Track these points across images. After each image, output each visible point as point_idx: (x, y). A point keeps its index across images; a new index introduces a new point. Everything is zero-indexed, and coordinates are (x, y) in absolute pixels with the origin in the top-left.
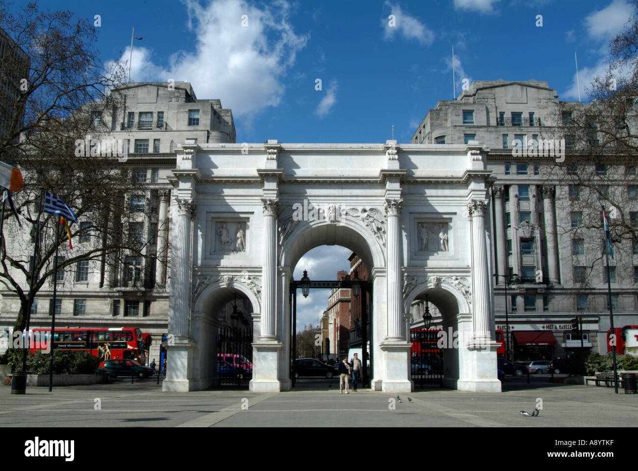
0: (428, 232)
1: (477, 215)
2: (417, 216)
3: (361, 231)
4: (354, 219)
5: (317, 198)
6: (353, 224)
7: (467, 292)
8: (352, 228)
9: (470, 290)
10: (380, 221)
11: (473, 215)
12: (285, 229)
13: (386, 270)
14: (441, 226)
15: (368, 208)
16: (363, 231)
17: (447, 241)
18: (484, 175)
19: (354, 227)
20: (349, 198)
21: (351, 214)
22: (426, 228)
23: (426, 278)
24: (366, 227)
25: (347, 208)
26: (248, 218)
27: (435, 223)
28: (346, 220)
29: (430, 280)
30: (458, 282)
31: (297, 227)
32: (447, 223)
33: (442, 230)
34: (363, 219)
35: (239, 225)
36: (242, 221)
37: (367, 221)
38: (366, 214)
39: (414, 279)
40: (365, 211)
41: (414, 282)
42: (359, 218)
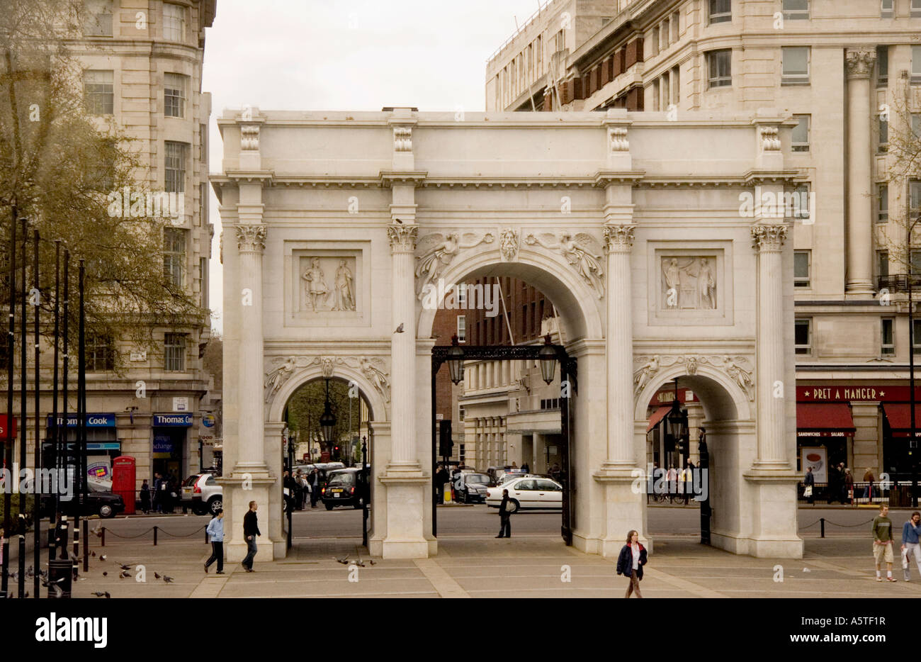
0: (679, 273)
1: (768, 249)
2: (661, 246)
3: (561, 275)
4: (548, 253)
5: (483, 215)
6: (548, 263)
7: (747, 382)
8: (545, 268)
9: (753, 379)
10: (596, 256)
11: (762, 249)
12: (428, 271)
13: (606, 343)
14: (703, 262)
15: (573, 233)
16: (566, 275)
17: (715, 288)
18: (783, 179)
19: (548, 267)
20: (539, 215)
21: (544, 243)
22: (676, 265)
23: (675, 359)
24: (570, 268)
25: (536, 233)
26: (361, 251)
27: (693, 258)
28: (534, 253)
29: (681, 360)
30: (730, 364)
31: (448, 268)
32: (715, 257)
33: (705, 270)
34: (566, 254)
35: (342, 263)
36: (347, 256)
37: (573, 257)
38: (569, 245)
39: (653, 360)
40: (568, 238)
41: (653, 365)
42: (558, 251)
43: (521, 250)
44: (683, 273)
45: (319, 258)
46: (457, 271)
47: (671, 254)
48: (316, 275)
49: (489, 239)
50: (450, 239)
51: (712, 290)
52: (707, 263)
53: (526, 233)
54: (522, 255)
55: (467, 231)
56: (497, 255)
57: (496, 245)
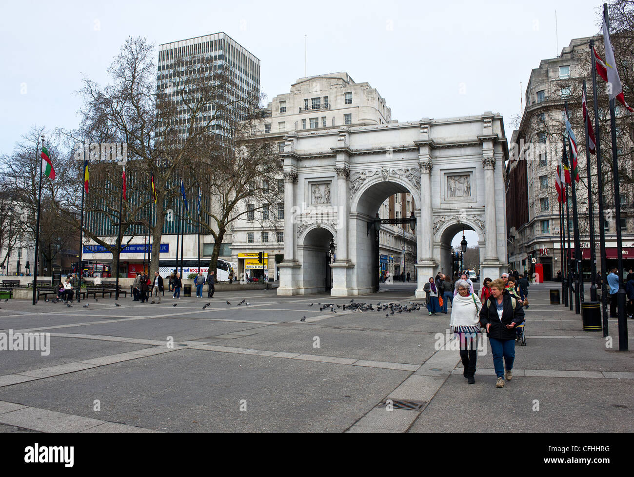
0: (455, 182)
1: (487, 169)
2: (446, 171)
4: (401, 177)
5: (375, 164)
6: (400, 180)
8: (399, 183)
15: (410, 168)
17: (470, 188)
18: (491, 138)
20: (397, 162)
21: (399, 173)
22: (454, 179)
23: (452, 217)
24: (409, 182)
25: (395, 169)
26: (331, 180)
27: (461, 176)
28: (395, 177)
29: (454, 217)
30: (475, 218)
31: (362, 185)
32: (469, 175)
33: (466, 180)
34: (407, 177)
35: (326, 186)
36: (327, 183)
37: (410, 177)
38: (408, 173)
39: (443, 218)
40: (408, 171)
41: (443, 220)
42: (404, 176)
43: (390, 176)
44: (457, 182)
45: (318, 185)
46: (366, 186)
47: (451, 175)
48: (317, 191)
49: (378, 173)
50: (362, 174)
51: (469, 188)
52: (466, 178)
53: (392, 170)
54: (390, 178)
55: (370, 170)
56: (380, 179)
57: (380, 175)
